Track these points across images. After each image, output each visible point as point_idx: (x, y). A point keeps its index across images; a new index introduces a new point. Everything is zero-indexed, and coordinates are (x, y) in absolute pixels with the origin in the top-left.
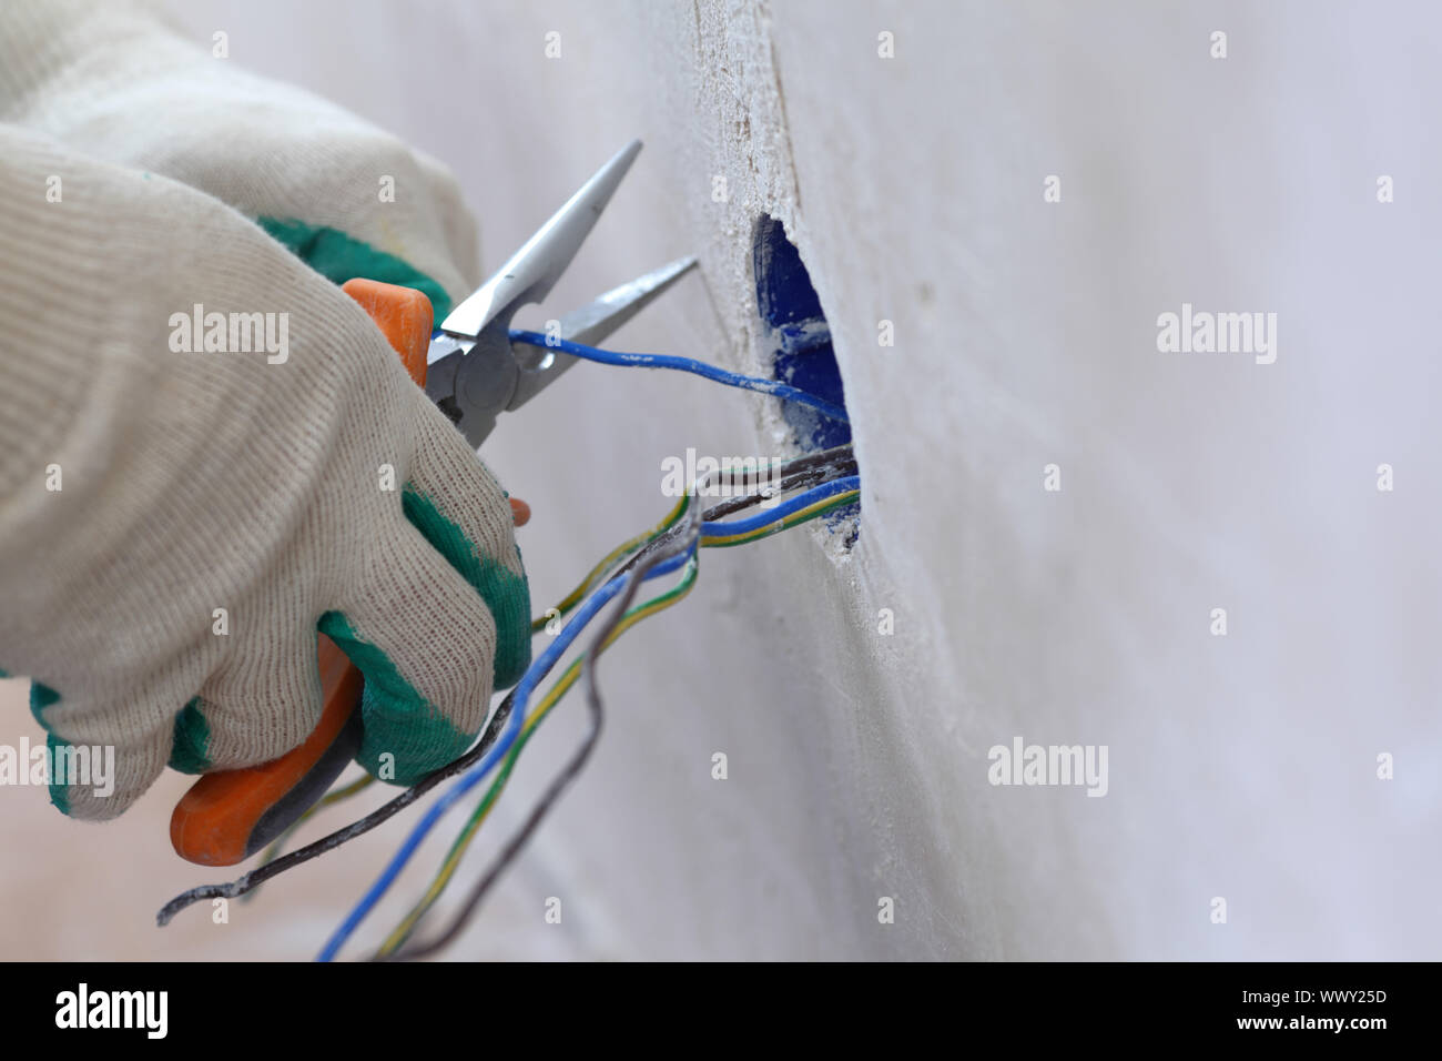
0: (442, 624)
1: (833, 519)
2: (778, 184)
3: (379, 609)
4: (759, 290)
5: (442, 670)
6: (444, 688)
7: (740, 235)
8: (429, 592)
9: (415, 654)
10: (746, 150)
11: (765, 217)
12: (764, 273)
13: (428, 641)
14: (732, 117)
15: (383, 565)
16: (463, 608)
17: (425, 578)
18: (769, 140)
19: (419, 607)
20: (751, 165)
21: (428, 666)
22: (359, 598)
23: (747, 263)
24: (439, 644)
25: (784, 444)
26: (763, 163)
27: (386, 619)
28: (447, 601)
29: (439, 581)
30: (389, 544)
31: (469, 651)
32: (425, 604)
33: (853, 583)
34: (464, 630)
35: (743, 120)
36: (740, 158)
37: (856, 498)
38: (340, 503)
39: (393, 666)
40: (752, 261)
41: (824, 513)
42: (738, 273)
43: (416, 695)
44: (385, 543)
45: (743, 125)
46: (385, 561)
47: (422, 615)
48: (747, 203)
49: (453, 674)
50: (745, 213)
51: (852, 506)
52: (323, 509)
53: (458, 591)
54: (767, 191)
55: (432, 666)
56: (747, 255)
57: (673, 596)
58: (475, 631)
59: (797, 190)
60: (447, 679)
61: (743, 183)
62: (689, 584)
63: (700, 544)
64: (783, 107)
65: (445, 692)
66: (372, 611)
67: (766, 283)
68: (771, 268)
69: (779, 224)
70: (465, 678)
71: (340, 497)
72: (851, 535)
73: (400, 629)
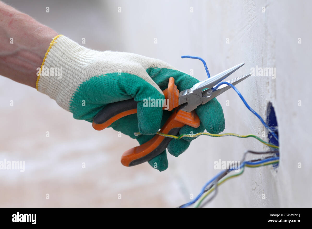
23: (265, 112)
48: (267, 99)
54: (270, 96)
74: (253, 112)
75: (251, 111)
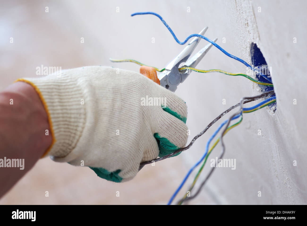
0: (177, 131)
1: (271, 106)
2: (255, 36)
3: (164, 130)
4: (252, 59)
5: (179, 140)
6: (180, 143)
7: (247, 48)
8: (173, 124)
9: (173, 138)
10: (248, 29)
11: (253, 43)
12: (253, 55)
13: (175, 135)
14: (244, 23)
15: (162, 121)
16: (181, 126)
17: (171, 122)
18: (253, 26)
19: (172, 128)
20: (249, 32)
21: (176, 139)
22: (159, 129)
23: (249, 53)
24: (177, 135)
25: (259, 91)
26: (252, 32)
27: (166, 132)
28: (177, 126)
29: (174, 122)
30: (162, 117)
31: (184, 135)
32: (173, 127)
33: (276, 119)
34: (182, 131)
35: (247, 23)
36: (246, 31)
37: (275, 101)
38: (149, 111)
39: (169, 141)
40: (250, 53)
41: (268, 105)
42: (247, 56)
43: (175, 146)
44: (160, 117)
45: (247, 24)
46: (162, 120)
47: (173, 129)
48: (248, 40)
49: (181, 140)
50: (248, 43)
51: (274, 103)
52: (146, 113)
53: (179, 123)
54: (253, 38)
55: (177, 139)
56: (249, 52)
57: (238, 124)
58: (184, 131)
59: (259, 36)
60: (181, 142)
61: (247, 36)
62: (241, 121)
63: (243, 112)
64: (255, 19)
65: (180, 144)
66: (162, 131)
67: (253, 57)
68: (254, 54)
69: (255, 45)
70: (184, 140)
71: (148, 110)
72: (275, 109)
73: (169, 133)
74: (234, 58)
75: (232, 57)
